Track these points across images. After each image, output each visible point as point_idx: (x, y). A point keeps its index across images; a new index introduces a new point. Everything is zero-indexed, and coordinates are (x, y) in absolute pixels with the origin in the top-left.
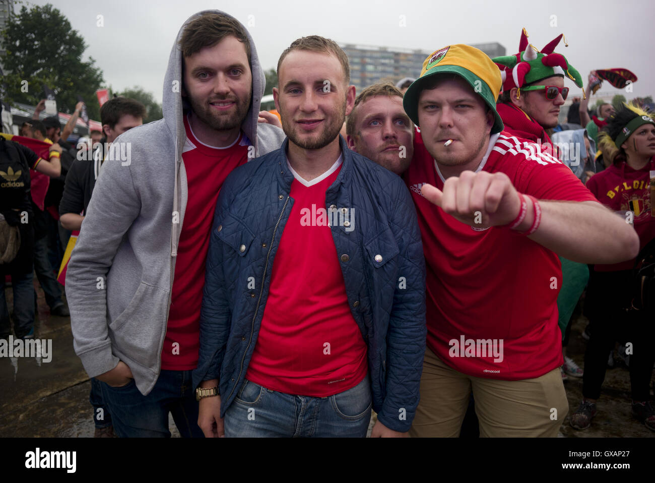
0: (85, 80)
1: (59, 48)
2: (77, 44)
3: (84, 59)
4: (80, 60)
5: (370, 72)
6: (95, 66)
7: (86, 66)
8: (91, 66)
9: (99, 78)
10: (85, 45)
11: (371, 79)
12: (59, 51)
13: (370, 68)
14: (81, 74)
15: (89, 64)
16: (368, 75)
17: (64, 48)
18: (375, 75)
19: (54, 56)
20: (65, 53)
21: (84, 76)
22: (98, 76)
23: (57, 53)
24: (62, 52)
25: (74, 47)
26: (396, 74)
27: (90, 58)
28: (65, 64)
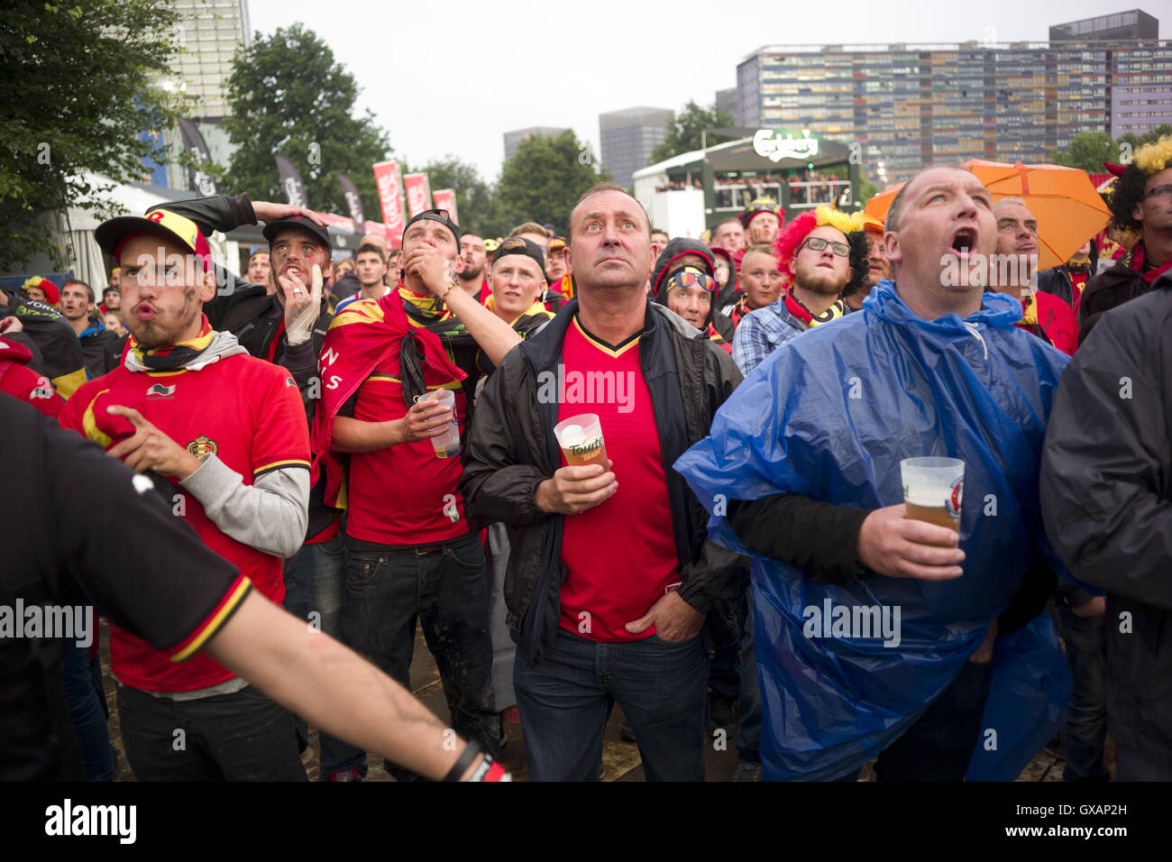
0: (360, 151)
1: (316, 98)
2: (344, 88)
3: (357, 112)
4: (349, 116)
5: (872, 94)
6: (375, 123)
7: (359, 125)
8: (369, 124)
9: (384, 147)
10: (358, 87)
11: (875, 108)
12: (316, 103)
13: (873, 86)
14: (352, 140)
15: (368, 121)
16: (869, 100)
17: (324, 97)
18: (883, 99)
19: (308, 112)
20: (326, 105)
21: (359, 143)
22: (382, 140)
23: (314, 107)
24: (321, 103)
25: (340, 94)
26: (926, 95)
27: (368, 110)
28: (327, 124)
